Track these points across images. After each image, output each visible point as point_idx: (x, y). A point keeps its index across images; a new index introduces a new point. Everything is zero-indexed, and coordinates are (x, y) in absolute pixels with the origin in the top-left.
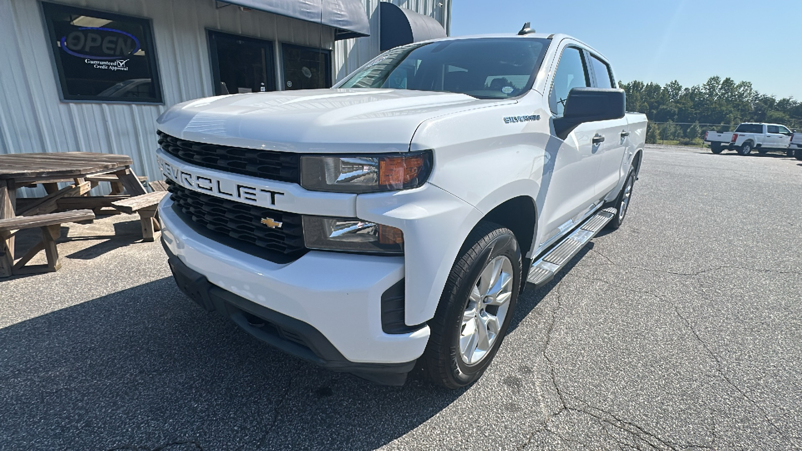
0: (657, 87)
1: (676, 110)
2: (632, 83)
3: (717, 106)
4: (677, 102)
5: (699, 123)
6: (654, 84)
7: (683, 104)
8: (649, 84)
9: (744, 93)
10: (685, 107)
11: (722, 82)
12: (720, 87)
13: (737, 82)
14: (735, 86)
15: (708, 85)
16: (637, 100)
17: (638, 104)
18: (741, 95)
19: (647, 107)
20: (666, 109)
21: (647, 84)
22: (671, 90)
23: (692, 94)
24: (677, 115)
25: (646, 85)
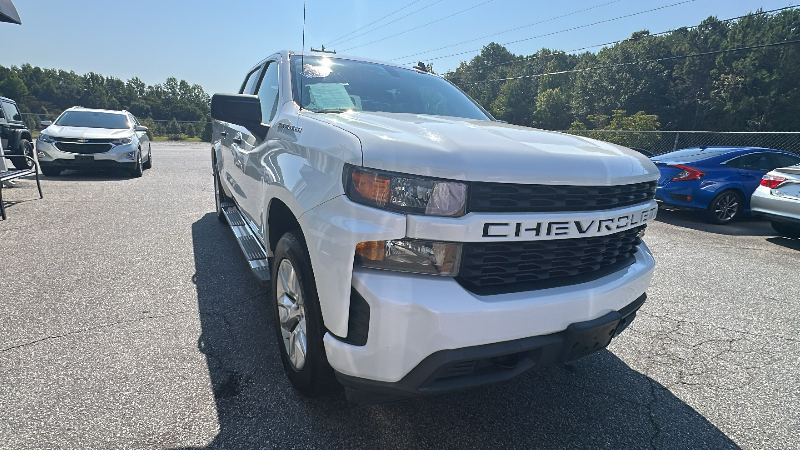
0: (120, 84)
1: (149, 107)
2: (88, 74)
3: (183, 105)
4: (145, 98)
5: (177, 120)
6: (115, 78)
7: (153, 101)
8: (110, 78)
9: (199, 95)
10: (156, 104)
11: (179, 84)
12: (179, 87)
13: (191, 85)
14: (191, 88)
15: (169, 85)
16: (102, 94)
17: (106, 99)
18: (198, 97)
19: (117, 103)
20: (139, 105)
21: (108, 78)
22: (135, 87)
23: (157, 93)
24: (152, 112)
25: (106, 79)
